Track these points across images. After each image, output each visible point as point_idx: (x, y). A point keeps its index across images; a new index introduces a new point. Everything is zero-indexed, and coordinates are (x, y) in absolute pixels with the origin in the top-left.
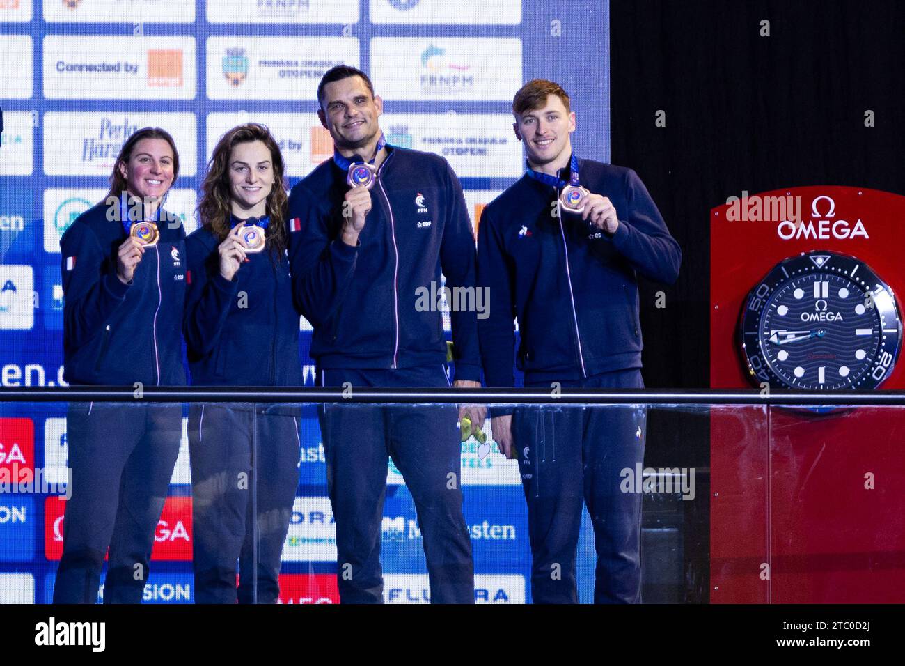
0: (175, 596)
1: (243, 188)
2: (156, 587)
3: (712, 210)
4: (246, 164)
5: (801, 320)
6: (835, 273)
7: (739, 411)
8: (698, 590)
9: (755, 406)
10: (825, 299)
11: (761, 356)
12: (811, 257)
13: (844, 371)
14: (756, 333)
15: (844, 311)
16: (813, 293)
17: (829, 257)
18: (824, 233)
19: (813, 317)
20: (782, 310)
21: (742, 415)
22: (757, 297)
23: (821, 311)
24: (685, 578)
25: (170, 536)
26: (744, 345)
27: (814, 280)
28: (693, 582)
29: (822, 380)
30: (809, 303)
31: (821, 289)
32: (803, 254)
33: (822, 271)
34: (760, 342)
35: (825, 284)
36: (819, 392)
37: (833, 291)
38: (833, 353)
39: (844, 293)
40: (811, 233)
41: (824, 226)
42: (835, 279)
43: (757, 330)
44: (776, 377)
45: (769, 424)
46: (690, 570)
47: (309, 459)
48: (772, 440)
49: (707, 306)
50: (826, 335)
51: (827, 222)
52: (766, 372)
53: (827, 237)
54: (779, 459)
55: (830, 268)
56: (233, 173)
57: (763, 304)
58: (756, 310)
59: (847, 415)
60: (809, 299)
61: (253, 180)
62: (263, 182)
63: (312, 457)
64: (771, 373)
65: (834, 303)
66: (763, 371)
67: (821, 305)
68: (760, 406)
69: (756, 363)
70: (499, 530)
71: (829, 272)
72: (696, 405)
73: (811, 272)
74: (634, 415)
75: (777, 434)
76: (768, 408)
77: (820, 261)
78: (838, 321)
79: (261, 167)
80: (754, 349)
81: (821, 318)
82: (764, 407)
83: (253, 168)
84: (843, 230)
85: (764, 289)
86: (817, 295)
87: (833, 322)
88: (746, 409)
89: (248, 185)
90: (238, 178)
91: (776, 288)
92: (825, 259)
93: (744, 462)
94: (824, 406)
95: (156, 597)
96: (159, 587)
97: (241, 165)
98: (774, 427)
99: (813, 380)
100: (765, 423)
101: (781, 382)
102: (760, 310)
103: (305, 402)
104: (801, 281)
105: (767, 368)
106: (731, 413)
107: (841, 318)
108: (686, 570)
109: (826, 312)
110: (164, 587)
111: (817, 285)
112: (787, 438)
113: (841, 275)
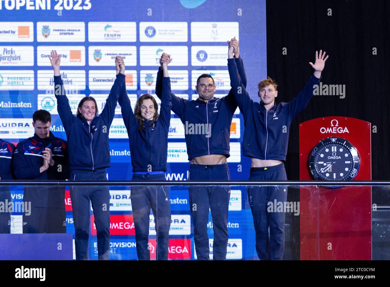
0: (132, 246)
1: (145, 114)
2: (126, 243)
3: (300, 124)
4: (146, 106)
5: (328, 159)
6: (339, 144)
7: (309, 187)
8: (296, 244)
9: (314, 186)
10: (335, 152)
11: (316, 170)
12: (331, 139)
13: (342, 175)
14: (314, 163)
15: (342, 155)
16: (331, 150)
17: (336, 139)
18: (335, 131)
19: (332, 158)
20: (322, 156)
21: (310, 189)
22: (314, 151)
23: (334, 156)
24: (292, 240)
25: (130, 227)
26: (310, 167)
27: (332, 146)
28: (295, 241)
29: (335, 177)
30: (330, 153)
31: (334, 149)
32: (328, 138)
33: (335, 143)
34: (315, 166)
35: (335, 147)
36: (334, 181)
37: (338, 149)
38: (338, 169)
39: (341, 150)
40: (331, 131)
41: (335, 129)
42: (339, 146)
43: (314, 162)
44: (320, 177)
45: (318, 191)
46: (294, 238)
47: (174, 203)
48: (319, 196)
49: (299, 155)
50: (336, 163)
51: (336, 128)
52: (317, 175)
53: (336, 132)
54: (322, 202)
55: (337, 142)
56: (142, 109)
57: (316, 153)
58: (314, 155)
59: (343, 188)
60: (330, 152)
61: (148, 111)
62: (152, 112)
63: (175, 202)
64: (319, 175)
65: (338, 153)
66: (316, 175)
67: (334, 154)
68: (315, 186)
69: (314, 172)
70: (234, 225)
71: (337, 143)
72: (295, 185)
73: (331, 143)
74: (276, 189)
75: (321, 195)
76: (318, 186)
77: (334, 140)
78: (340, 159)
79: (150, 107)
80: (313, 167)
81: (334, 158)
82: (317, 186)
83: (148, 107)
84: (341, 130)
85: (316, 149)
86: (333, 151)
87: (338, 159)
88: (311, 186)
89: (146, 113)
90: (143, 111)
91: (320, 148)
92: (335, 139)
93: (310, 203)
94: (335, 186)
95: (126, 247)
96: (127, 243)
97: (144, 107)
98: (319, 192)
99: (331, 177)
100: (317, 191)
101: (322, 178)
102: (315, 155)
103: (172, 185)
104: (328, 146)
105: (317, 174)
106: (306, 188)
107: (340, 158)
108: (292, 237)
109: (336, 156)
110: (129, 243)
111: (333, 147)
112: (324, 196)
113: (340, 144)
